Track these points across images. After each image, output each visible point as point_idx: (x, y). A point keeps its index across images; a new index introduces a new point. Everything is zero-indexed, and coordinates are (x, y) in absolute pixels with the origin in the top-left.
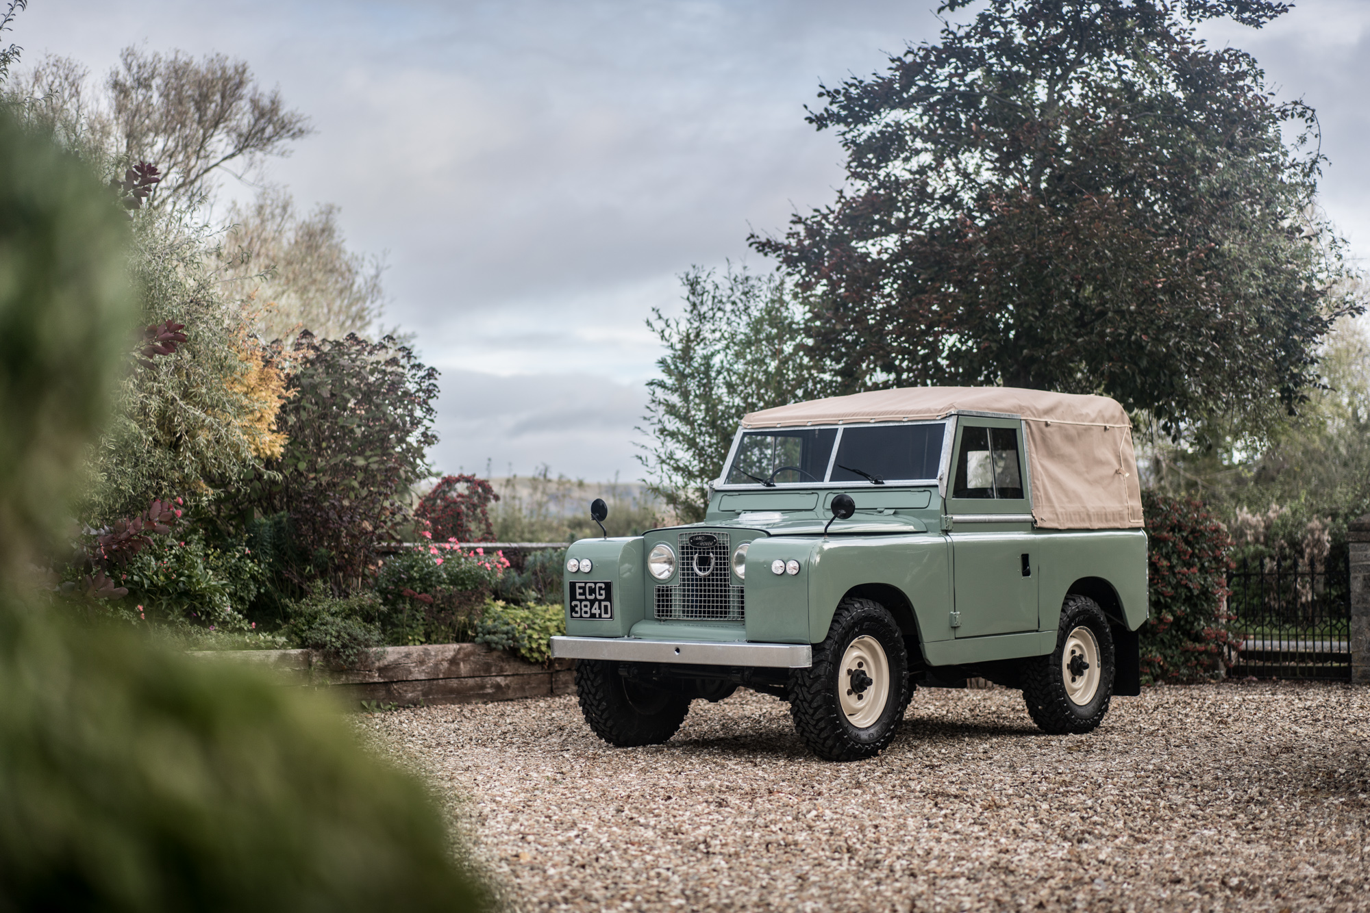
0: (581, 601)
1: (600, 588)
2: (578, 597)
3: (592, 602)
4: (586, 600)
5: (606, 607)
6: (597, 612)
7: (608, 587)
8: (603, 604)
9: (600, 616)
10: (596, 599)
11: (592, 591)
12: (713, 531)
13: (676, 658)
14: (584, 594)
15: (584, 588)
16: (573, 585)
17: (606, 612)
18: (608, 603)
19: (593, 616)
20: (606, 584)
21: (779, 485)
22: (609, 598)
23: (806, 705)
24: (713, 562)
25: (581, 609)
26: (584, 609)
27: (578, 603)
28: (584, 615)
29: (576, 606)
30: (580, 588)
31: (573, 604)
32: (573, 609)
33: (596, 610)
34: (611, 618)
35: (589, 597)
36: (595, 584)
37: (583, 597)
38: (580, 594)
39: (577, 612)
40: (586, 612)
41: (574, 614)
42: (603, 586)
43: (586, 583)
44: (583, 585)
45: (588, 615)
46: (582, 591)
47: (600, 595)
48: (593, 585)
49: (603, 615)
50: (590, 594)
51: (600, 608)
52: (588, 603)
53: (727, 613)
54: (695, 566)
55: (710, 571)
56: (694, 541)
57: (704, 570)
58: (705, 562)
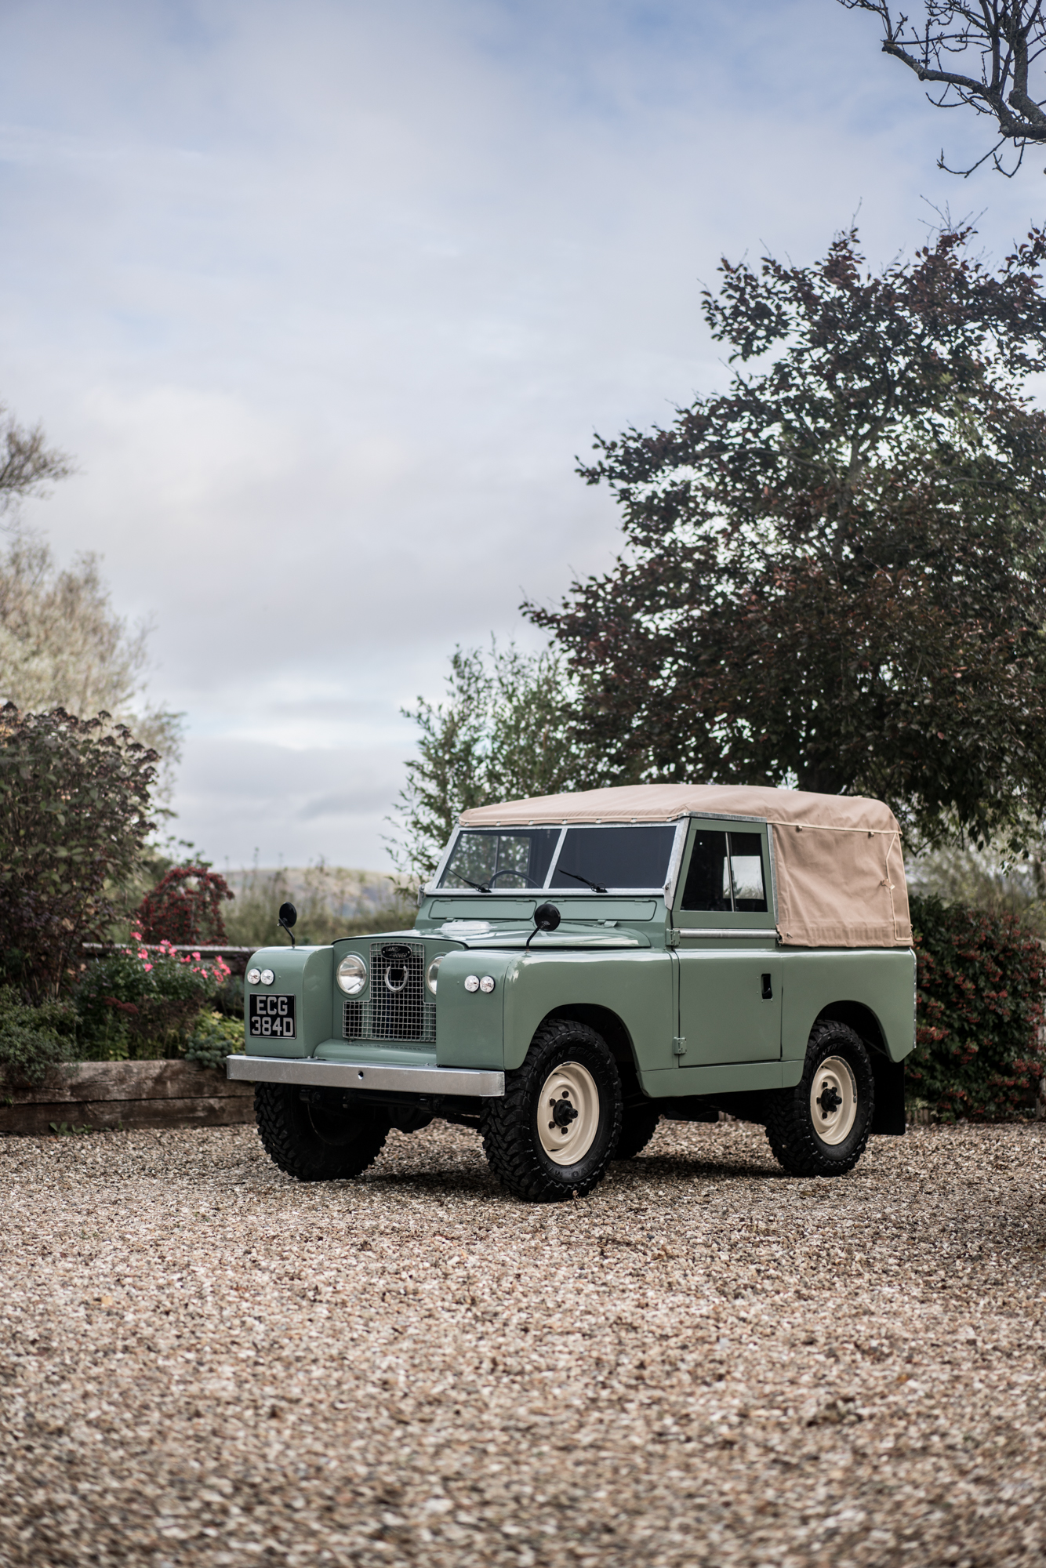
0: (262, 1016)
1: (283, 1003)
2: (259, 1012)
3: (274, 1018)
4: (267, 1015)
5: (288, 1024)
6: (279, 1029)
7: (291, 1001)
8: (285, 1020)
9: (282, 1034)
10: (277, 1015)
11: (274, 1006)
12: (407, 941)
13: (359, 1083)
14: (265, 1008)
15: (265, 1002)
16: (253, 998)
17: (288, 1030)
18: (290, 1020)
19: (274, 1033)
20: (289, 998)
21: (495, 891)
22: (291, 1014)
23: (499, 1138)
24: (406, 975)
25: (262, 1026)
26: (264, 1026)
27: (258, 1019)
28: (264, 1032)
29: (257, 1022)
30: (261, 1002)
31: (254, 1019)
32: (252, 1025)
33: (277, 1027)
34: (294, 1036)
35: (270, 1012)
36: (277, 997)
37: (264, 1012)
38: (261, 1009)
39: (257, 1029)
40: (266, 1029)
41: (254, 1031)
42: (286, 1000)
43: (267, 997)
44: (265, 998)
45: (269, 1032)
46: (263, 1005)
47: (282, 1010)
48: (275, 999)
49: (285, 1033)
50: (272, 1009)
51: (282, 1025)
52: (269, 1019)
53: (419, 1033)
54: (388, 981)
55: (403, 986)
56: (386, 952)
57: (397, 984)
58: (398, 976)
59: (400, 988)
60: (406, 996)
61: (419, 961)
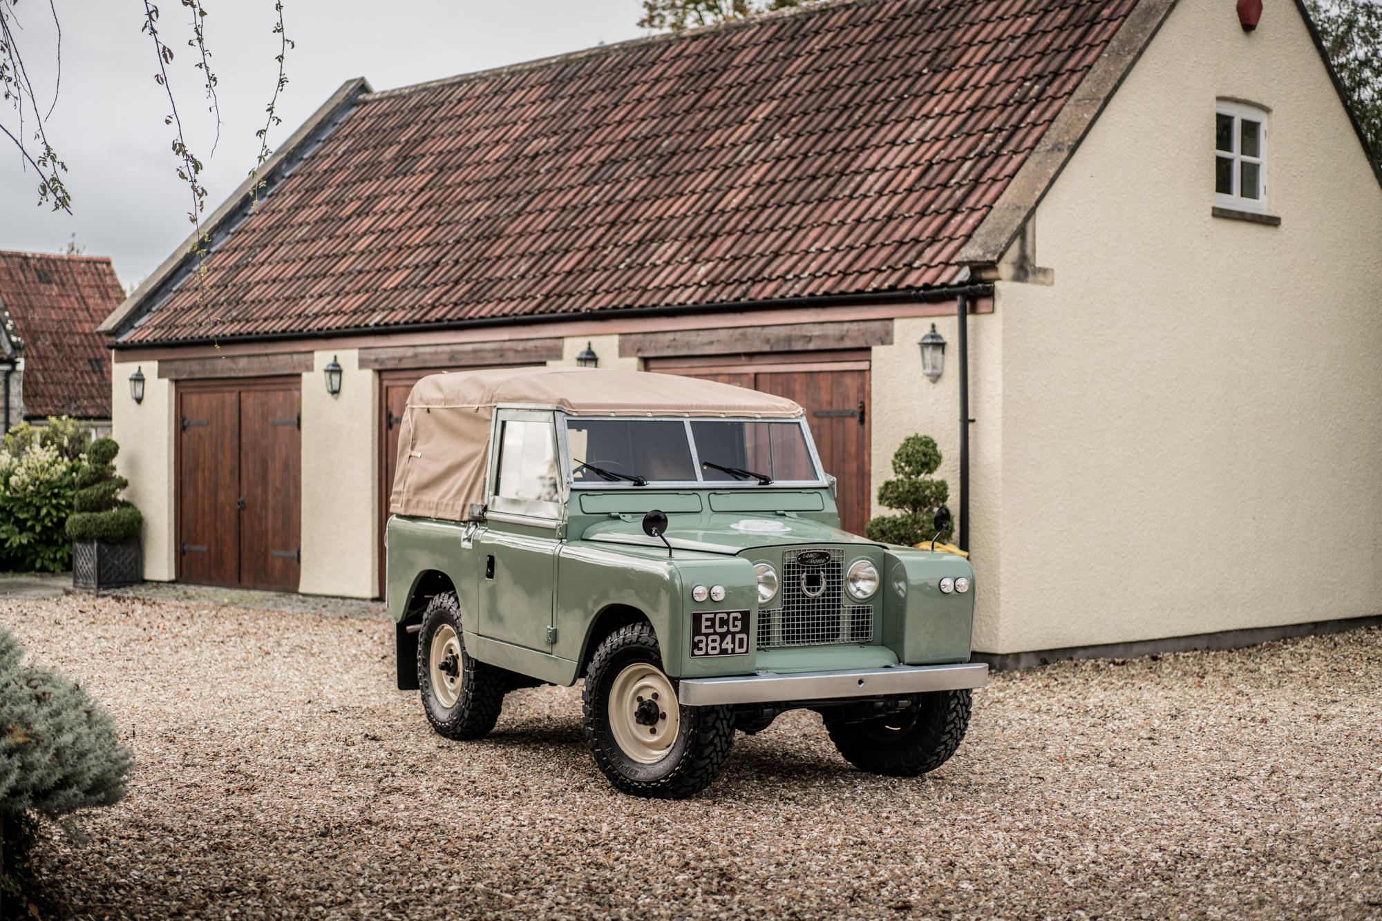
0: (707, 635)
1: (735, 619)
2: (704, 631)
3: (723, 636)
4: (715, 633)
5: (741, 640)
6: (730, 647)
7: (745, 616)
8: (738, 636)
9: (733, 650)
10: (728, 632)
11: (724, 622)
14: (713, 626)
15: (713, 620)
16: (698, 617)
17: (741, 646)
18: (744, 636)
19: (724, 652)
20: (741, 613)
22: (745, 629)
24: (824, 582)
25: (707, 645)
26: (711, 645)
27: (703, 638)
28: (710, 651)
29: (701, 641)
30: (707, 620)
31: (697, 639)
32: (695, 646)
33: (728, 644)
34: (747, 652)
35: (718, 630)
36: (728, 614)
37: (711, 631)
38: (707, 627)
39: (701, 649)
40: (714, 648)
41: (696, 652)
42: (739, 616)
43: (715, 614)
44: (712, 616)
45: (717, 651)
46: (709, 623)
47: (735, 626)
48: (725, 616)
49: (737, 650)
50: (721, 626)
51: (733, 642)
52: (717, 637)
53: (838, 635)
54: (804, 587)
55: (821, 591)
56: (803, 559)
57: (814, 590)
58: (813, 581)
59: (818, 594)
60: (823, 601)
61: (839, 565)
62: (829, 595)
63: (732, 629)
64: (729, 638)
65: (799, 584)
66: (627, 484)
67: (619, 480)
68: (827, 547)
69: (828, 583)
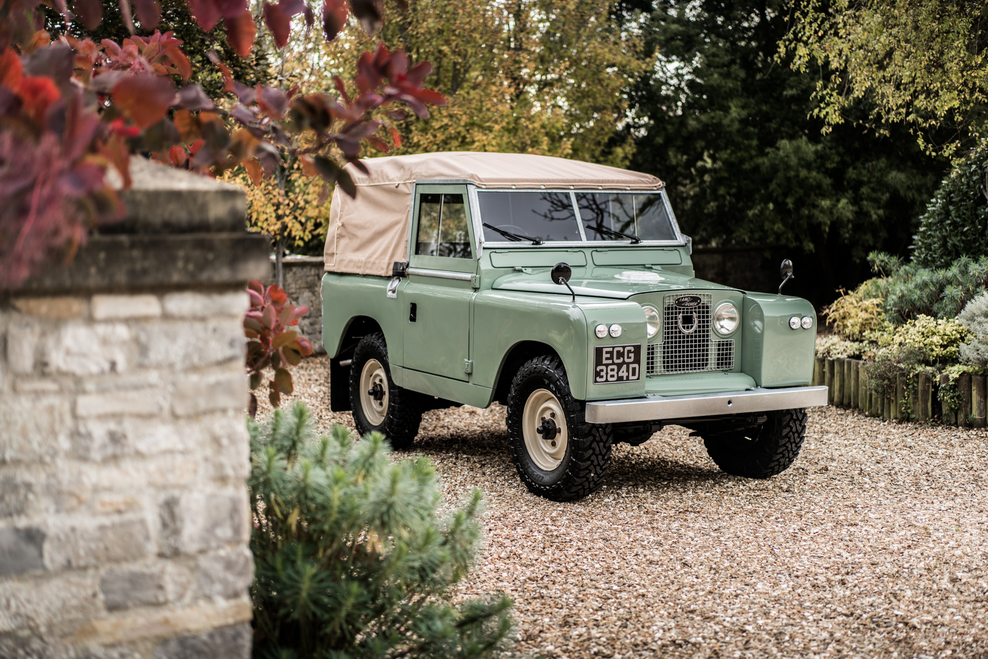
0: (607, 365)
1: (629, 352)
2: (605, 362)
3: (619, 366)
4: (613, 364)
5: (634, 369)
6: (625, 375)
7: (637, 348)
8: (631, 366)
9: (628, 377)
10: (624, 363)
11: (620, 355)
14: (611, 358)
15: (611, 353)
16: (599, 351)
17: (634, 374)
18: (636, 366)
19: (620, 379)
22: (637, 361)
24: (696, 320)
25: (607, 373)
26: (610, 373)
27: (604, 368)
28: (610, 379)
29: (602, 370)
30: (607, 353)
31: (599, 368)
32: (597, 374)
33: (623, 373)
34: (638, 379)
35: (616, 361)
36: (624, 347)
37: (610, 362)
38: (607, 359)
39: (602, 377)
40: (612, 376)
41: (598, 379)
42: (632, 349)
43: (614, 348)
44: (611, 349)
45: (615, 378)
46: (608, 356)
47: (629, 357)
48: (621, 350)
49: (631, 377)
50: (618, 358)
51: (628, 371)
52: (615, 367)
53: (707, 364)
54: (680, 325)
55: (694, 328)
56: (679, 302)
57: (688, 328)
58: (688, 320)
59: (691, 331)
60: (696, 336)
61: (707, 307)
62: (700, 331)
63: (627, 360)
64: (625, 366)
65: (676, 323)
66: (528, 244)
67: (520, 240)
68: (699, 292)
69: (699, 322)
